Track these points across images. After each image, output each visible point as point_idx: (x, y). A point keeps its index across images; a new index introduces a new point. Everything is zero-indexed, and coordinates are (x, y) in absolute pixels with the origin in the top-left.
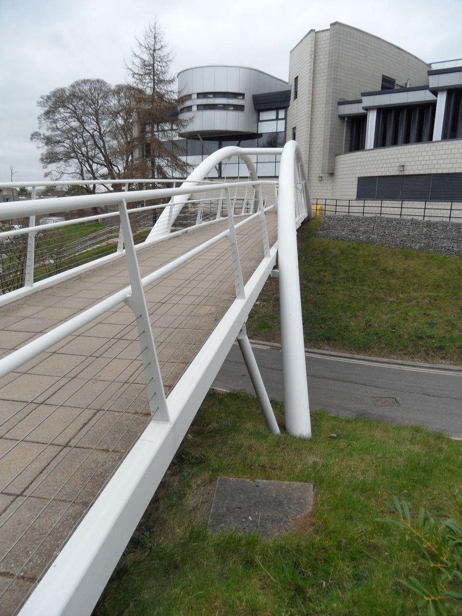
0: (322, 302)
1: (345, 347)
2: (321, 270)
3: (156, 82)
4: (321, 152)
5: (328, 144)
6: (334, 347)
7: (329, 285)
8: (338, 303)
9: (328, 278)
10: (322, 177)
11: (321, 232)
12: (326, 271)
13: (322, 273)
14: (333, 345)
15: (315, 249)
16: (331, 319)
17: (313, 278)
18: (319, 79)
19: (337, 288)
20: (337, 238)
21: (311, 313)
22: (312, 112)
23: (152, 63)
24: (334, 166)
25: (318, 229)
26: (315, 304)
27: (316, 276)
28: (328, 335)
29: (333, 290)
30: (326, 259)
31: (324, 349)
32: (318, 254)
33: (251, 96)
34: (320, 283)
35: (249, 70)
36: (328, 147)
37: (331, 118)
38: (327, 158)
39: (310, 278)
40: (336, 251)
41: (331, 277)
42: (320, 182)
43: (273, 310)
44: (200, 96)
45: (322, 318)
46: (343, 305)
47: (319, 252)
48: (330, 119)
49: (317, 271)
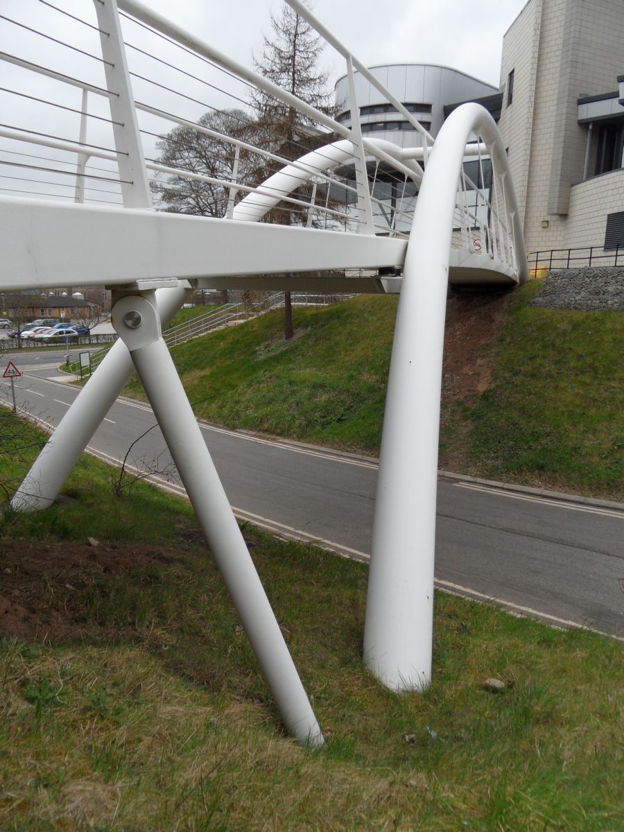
0: (535, 407)
1: (572, 483)
2: (537, 356)
3: (298, 82)
4: (547, 183)
5: (560, 167)
6: (552, 482)
7: (549, 380)
8: (564, 409)
9: (549, 367)
10: (547, 222)
11: (541, 299)
12: (544, 357)
13: (538, 361)
14: (550, 478)
15: (529, 325)
16: (548, 435)
17: (521, 368)
18: (548, 67)
19: (563, 385)
20: (568, 306)
21: (514, 424)
22: (534, 120)
23: (292, 54)
24: (568, 203)
25: (537, 294)
26: (522, 410)
27: (528, 365)
28: (541, 462)
29: (556, 387)
30: (547, 339)
31: (532, 486)
32: (533, 331)
33: (442, 108)
34: (533, 376)
35: (439, 69)
36: (559, 172)
37: (566, 125)
38: (557, 189)
39: (517, 368)
40: (563, 326)
41: (553, 367)
42: (545, 230)
43: (451, 419)
44: (364, 111)
45: (533, 432)
46: (572, 411)
47: (534, 329)
48: (563, 128)
49: (530, 358)
